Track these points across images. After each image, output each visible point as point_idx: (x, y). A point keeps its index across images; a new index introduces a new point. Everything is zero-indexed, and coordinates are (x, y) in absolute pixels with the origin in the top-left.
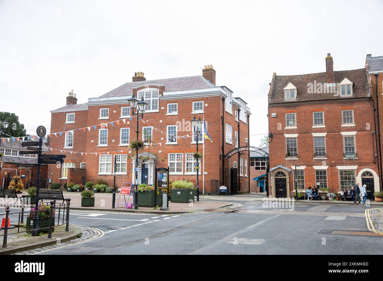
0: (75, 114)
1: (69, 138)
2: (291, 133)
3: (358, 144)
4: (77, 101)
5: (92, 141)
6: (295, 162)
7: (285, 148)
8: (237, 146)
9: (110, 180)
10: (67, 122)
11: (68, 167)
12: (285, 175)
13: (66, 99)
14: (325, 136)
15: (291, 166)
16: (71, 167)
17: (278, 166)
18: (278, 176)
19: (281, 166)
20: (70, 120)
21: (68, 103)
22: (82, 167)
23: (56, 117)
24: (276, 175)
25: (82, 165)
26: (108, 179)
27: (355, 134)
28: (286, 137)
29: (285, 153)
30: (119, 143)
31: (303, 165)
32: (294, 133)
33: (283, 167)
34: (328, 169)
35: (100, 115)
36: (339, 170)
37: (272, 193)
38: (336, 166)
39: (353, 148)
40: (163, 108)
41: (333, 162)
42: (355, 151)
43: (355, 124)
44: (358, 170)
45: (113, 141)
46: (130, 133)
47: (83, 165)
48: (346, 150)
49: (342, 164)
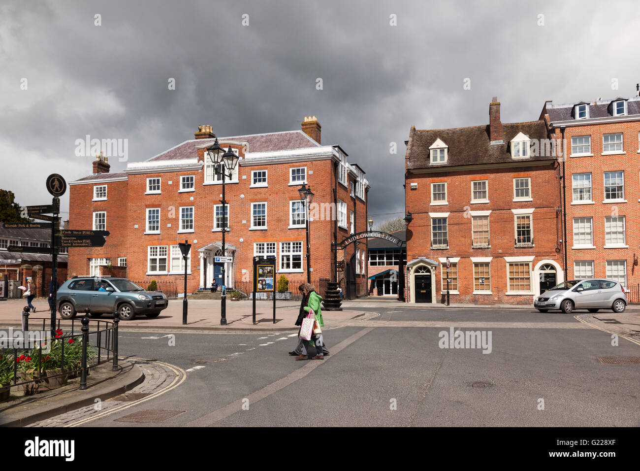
0: (108, 186)
1: (100, 222)
2: (439, 212)
3: (536, 226)
4: (110, 169)
5: (136, 226)
6: (444, 252)
7: (431, 232)
8: (352, 232)
9: (166, 282)
10: (95, 198)
11: (99, 264)
12: (429, 271)
13: (93, 165)
14: (488, 214)
15: (439, 258)
16: (105, 264)
17: (420, 258)
18: (419, 272)
19: (424, 258)
20: (100, 194)
21: (96, 171)
22: (121, 263)
23: (78, 191)
24: (416, 271)
25: (121, 261)
26: (162, 281)
27: (532, 212)
28: (431, 217)
29: (431, 239)
30: (178, 228)
31: (456, 256)
32: (443, 212)
33: (427, 260)
34: (492, 261)
35: (148, 188)
36: (507, 262)
37: (410, 296)
38: (505, 258)
39: (529, 232)
40: (244, 177)
41: (500, 251)
42: (532, 236)
43: (532, 198)
44: (534, 263)
45: (169, 225)
46: (195, 214)
47: (123, 261)
48: (519, 234)
49: (512, 255)
